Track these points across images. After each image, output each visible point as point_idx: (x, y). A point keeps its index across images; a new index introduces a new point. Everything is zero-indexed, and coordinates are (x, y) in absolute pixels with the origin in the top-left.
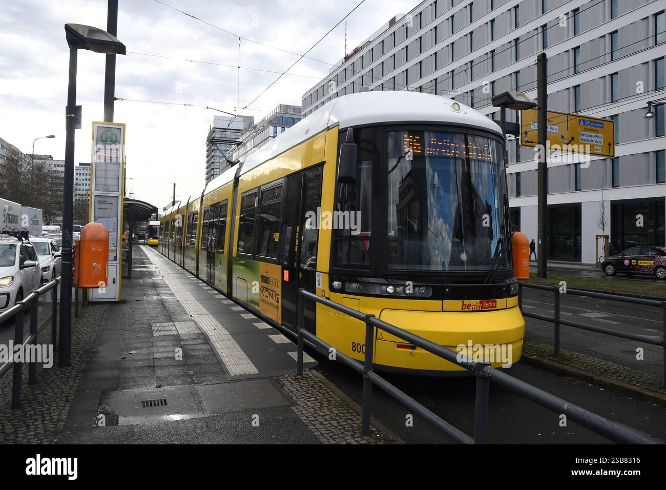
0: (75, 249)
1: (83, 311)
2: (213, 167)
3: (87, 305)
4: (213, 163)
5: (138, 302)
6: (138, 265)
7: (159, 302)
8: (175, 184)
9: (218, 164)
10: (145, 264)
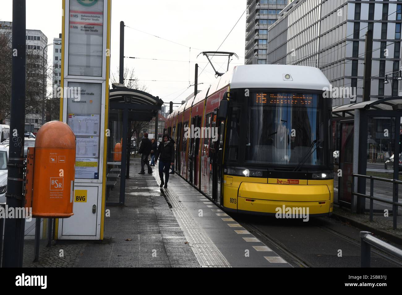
0: (28, 161)
1: (48, 253)
2: (256, 37)
3: (55, 245)
4: (257, 30)
5: (128, 243)
6: (136, 188)
7: (159, 244)
8: (197, 66)
9: (265, 32)
10: (147, 186)
